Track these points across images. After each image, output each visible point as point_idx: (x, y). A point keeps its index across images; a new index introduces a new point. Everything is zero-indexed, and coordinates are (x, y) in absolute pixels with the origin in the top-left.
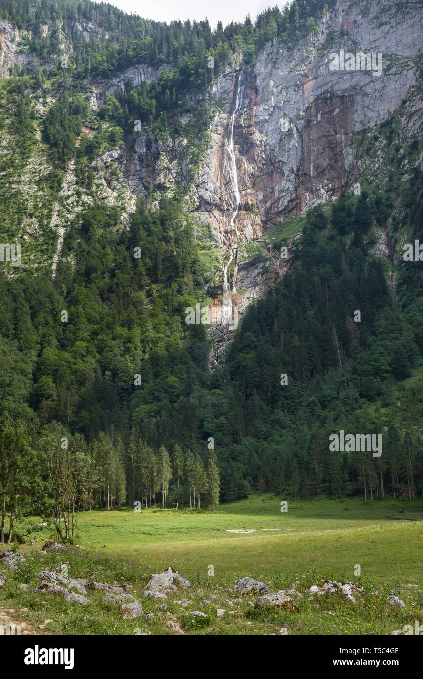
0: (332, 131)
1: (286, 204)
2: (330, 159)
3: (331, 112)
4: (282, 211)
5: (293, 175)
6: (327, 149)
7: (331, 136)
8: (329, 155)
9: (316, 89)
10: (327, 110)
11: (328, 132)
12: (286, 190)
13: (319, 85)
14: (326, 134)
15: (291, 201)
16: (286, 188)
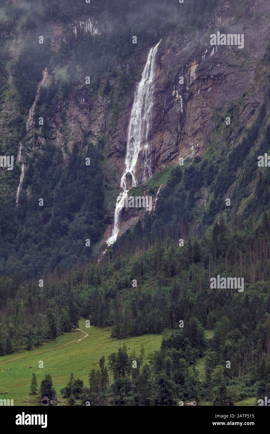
0: (205, 103)
1: (169, 155)
2: (201, 124)
3: (207, 89)
4: (166, 159)
5: (177, 134)
6: (200, 117)
7: (204, 108)
8: (201, 121)
9: (198, 72)
10: (204, 88)
11: (203, 104)
12: (171, 145)
13: (200, 69)
14: (201, 106)
15: (173, 153)
16: (171, 143)
